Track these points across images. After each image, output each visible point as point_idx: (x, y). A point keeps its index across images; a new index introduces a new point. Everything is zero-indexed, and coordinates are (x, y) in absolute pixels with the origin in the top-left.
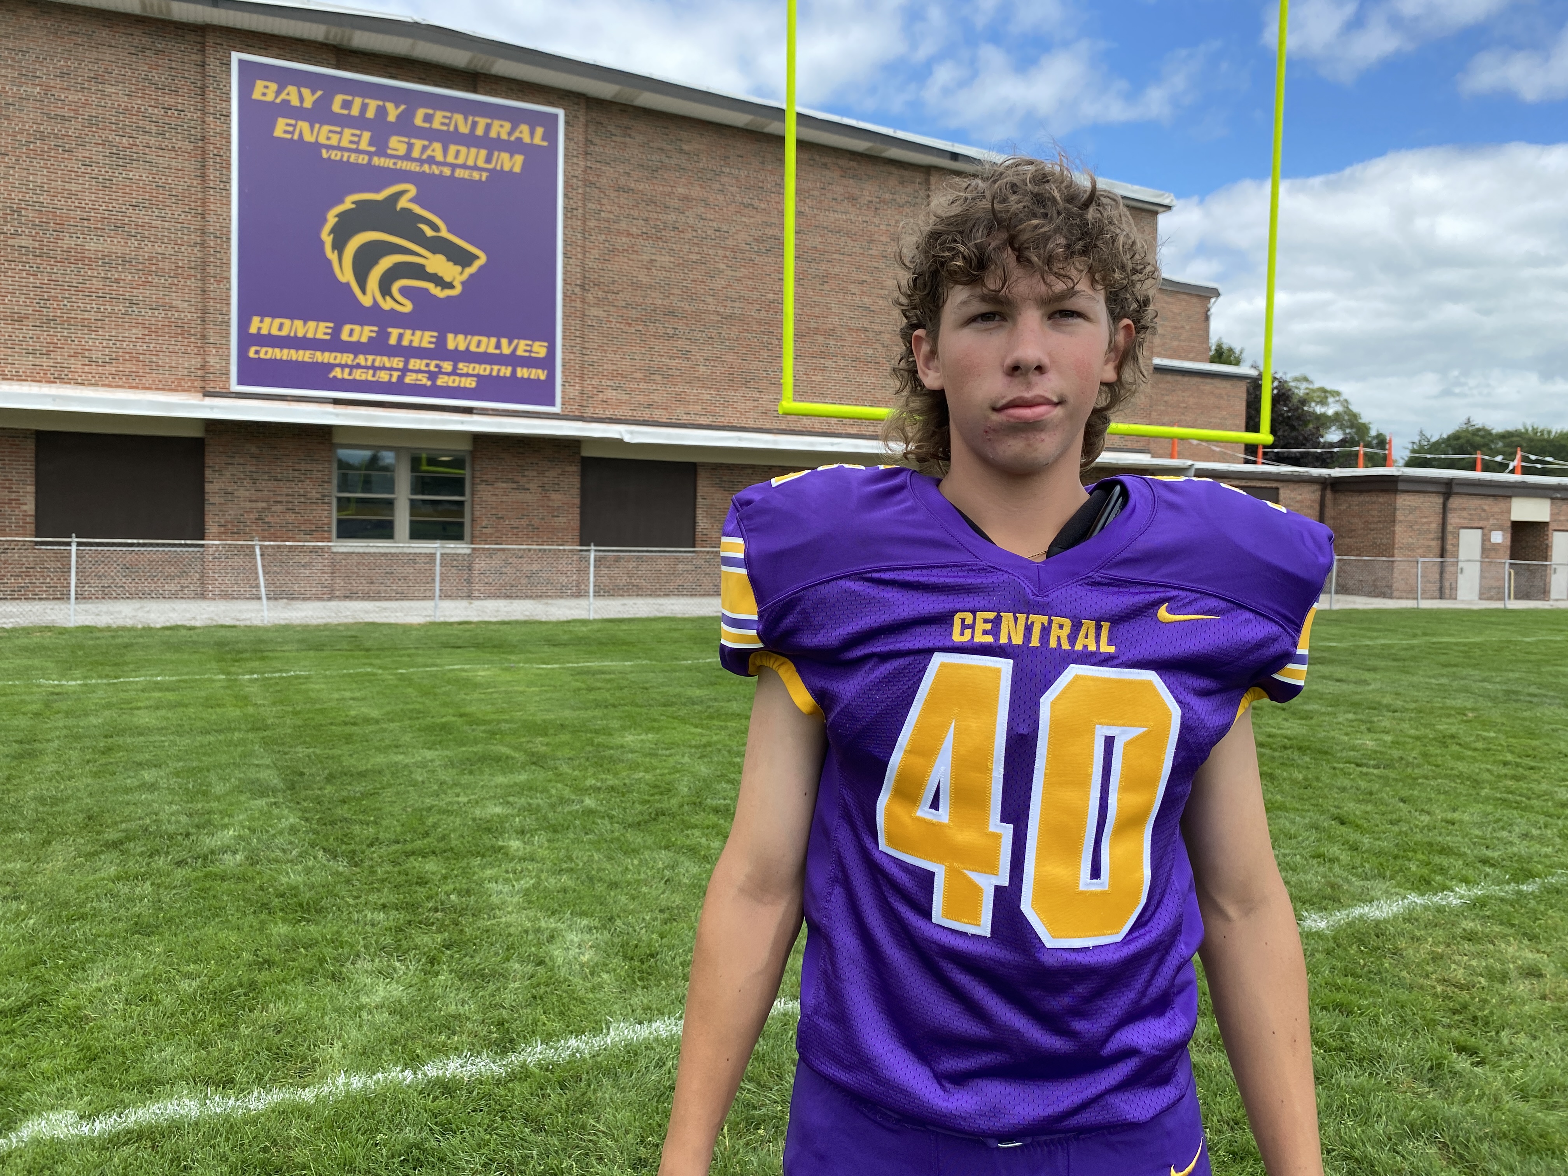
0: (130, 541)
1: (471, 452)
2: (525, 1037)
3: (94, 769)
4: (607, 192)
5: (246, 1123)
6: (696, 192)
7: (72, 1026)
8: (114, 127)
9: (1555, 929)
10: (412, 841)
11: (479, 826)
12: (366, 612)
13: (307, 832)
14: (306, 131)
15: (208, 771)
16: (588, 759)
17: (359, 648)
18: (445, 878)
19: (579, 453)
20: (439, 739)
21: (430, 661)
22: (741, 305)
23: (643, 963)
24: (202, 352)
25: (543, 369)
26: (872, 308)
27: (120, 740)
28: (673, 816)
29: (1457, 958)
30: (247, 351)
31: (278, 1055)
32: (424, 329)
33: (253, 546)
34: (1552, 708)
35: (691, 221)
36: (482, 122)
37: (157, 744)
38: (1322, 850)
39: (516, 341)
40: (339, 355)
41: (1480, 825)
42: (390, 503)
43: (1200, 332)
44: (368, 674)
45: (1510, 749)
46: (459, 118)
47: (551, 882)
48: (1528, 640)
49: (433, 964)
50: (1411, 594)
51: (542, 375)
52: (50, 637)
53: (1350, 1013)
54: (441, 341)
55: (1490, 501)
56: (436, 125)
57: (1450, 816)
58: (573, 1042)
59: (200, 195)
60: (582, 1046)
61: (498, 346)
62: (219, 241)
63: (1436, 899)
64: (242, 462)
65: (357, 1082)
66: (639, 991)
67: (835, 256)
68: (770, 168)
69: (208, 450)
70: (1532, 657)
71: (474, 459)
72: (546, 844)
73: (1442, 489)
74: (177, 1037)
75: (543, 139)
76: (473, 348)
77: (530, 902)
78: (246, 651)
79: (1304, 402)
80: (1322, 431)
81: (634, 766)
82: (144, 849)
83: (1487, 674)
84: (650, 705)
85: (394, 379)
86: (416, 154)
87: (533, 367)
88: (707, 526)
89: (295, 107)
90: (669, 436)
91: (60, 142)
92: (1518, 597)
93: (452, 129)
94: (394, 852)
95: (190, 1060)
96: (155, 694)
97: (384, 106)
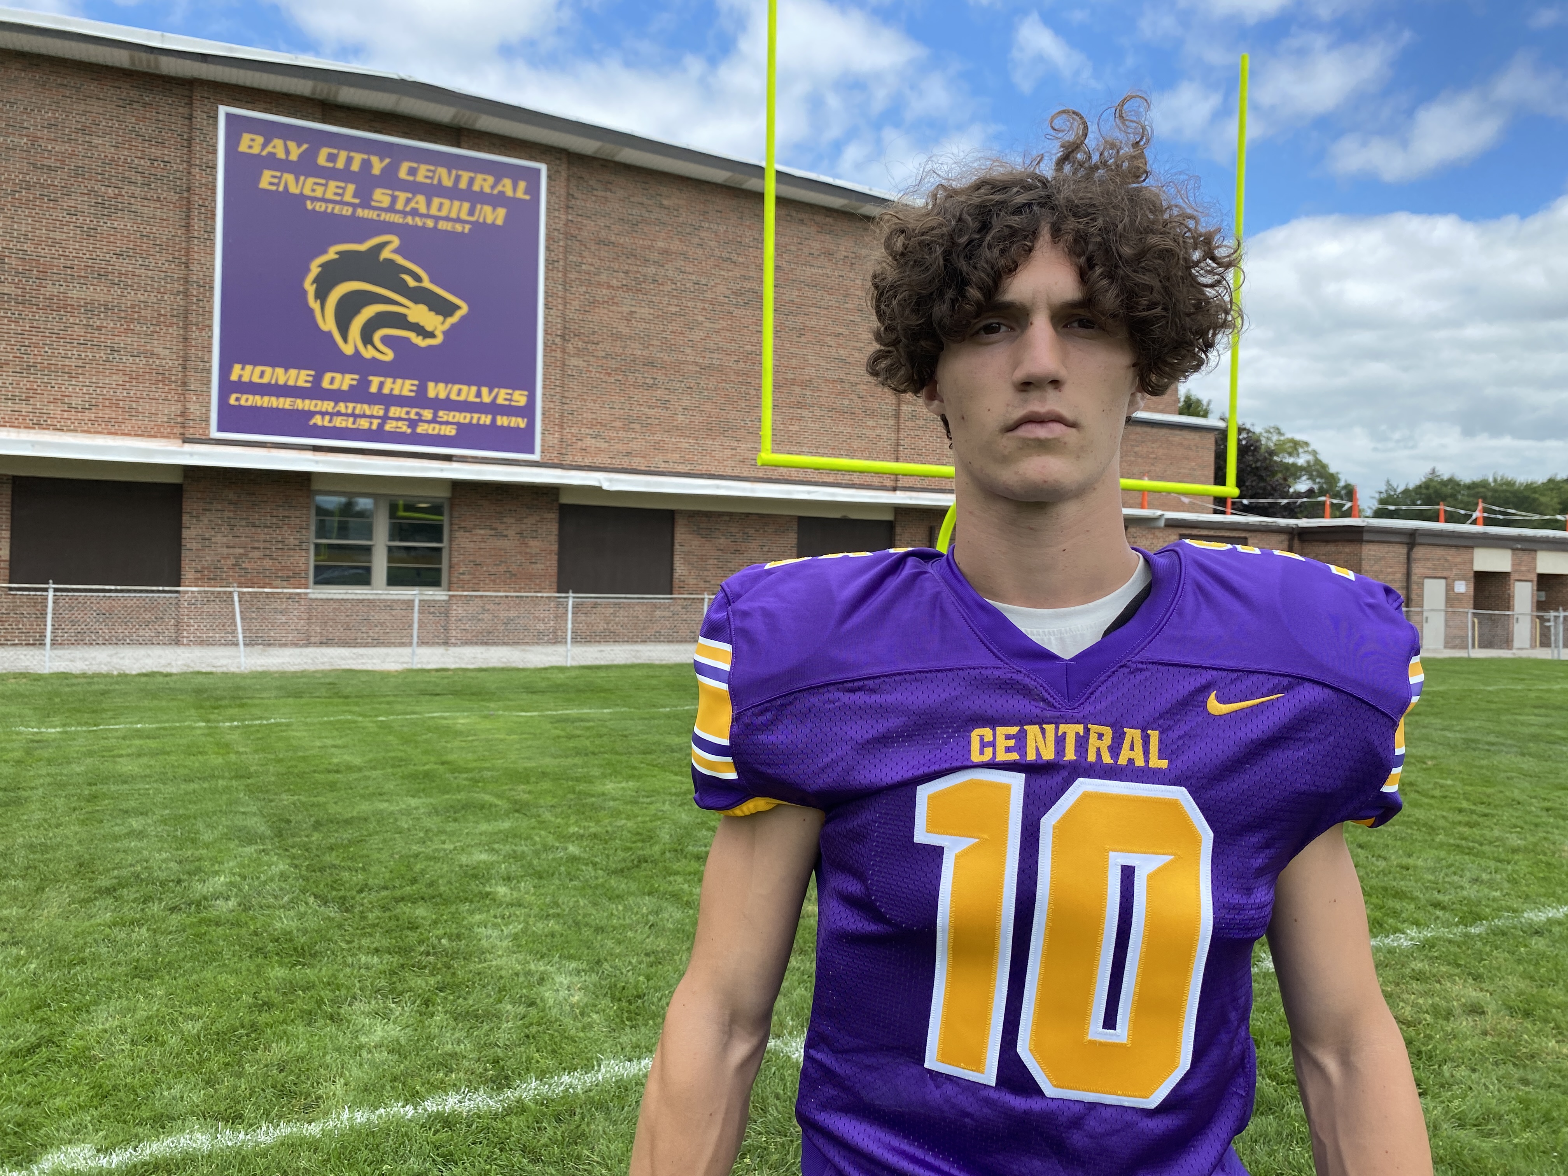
0: (107, 587)
1: (450, 499)
2: (519, 1074)
3: (82, 817)
4: (588, 245)
5: (257, 1155)
6: (676, 245)
7: (82, 1066)
8: (99, 177)
9: (1499, 969)
10: (401, 887)
11: (466, 873)
12: (343, 659)
13: (297, 879)
14: (291, 183)
15: (195, 818)
16: (570, 807)
17: (338, 695)
18: (435, 922)
19: (557, 500)
20: (422, 786)
21: (409, 709)
22: (720, 356)
23: (630, 1004)
24: (183, 398)
25: (523, 417)
26: (848, 360)
27: (105, 788)
28: (655, 862)
29: (1405, 996)
30: (228, 397)
31: (283, 1092)
32: (404, 377)
33: (231, 593)
34: (1508, 756)
35: (670, 273)
36: (465, 176)
37: (142, 792)
39: (496, 390)
40: (319, 403)
41: (1433, 870)
42: (368, 550)
44: (348, 721)
45: (1466, 797)
46: (442, 172)
47: (539, 927)
48: (1489, 688)
49: (428, 1006)
51: (522, 423)
52: (25, 684)
54: (422, 390)
55: (1453, 551)
56: (420, 178)
57: (1405, 861)
58: (566, 1079)
59: (184, 245)
60: (575, 1082)
61: (479, 394)
62: (202, 290)
63: (1387, 941)
64: (220, 507)
65: (360, 1117)
66: (628, 1030)
67: (812, 309)
68: (748, 223)
69: (186, 496)
70: (1493, 706)
71: (452, 507)
72: (532, 890)
73: (1405, 539)
74: (184, 1076)
75: (526, 193)
76: (453, 397)
77: (519, 946)
78: (225, 698)
79: (1272, 453)
80: (1290, 480)
81: (616, 814)
82: (138, 895)
83: (1448, 722)
84: (630, 753)
85: (374, 427)
86: (399, 206)
87: (513, 415)
88: (684, 573)
89: (281, 160)
90: (648, 484)
91: (46, 191)
92: (1482, 646)
93: (435, 182)
94: (384, 898)
95: (199, 1097)
96: (136, 742)
97: (369, 160)
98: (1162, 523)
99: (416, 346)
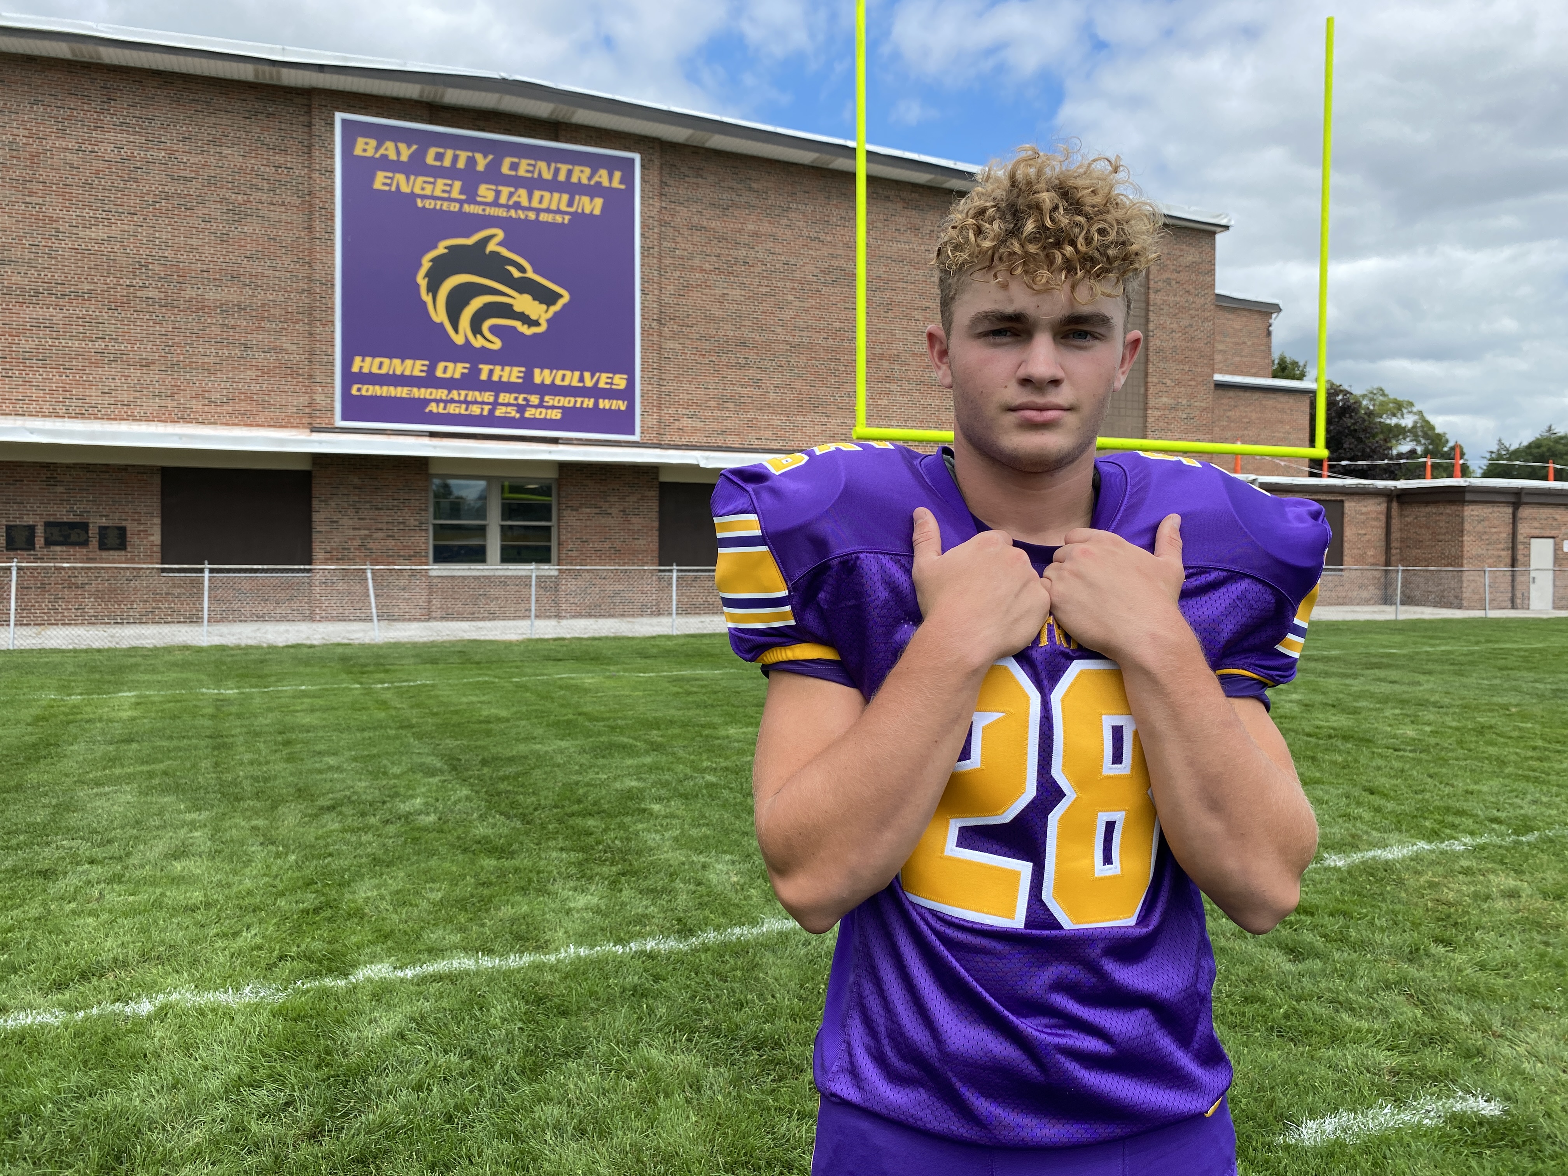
0: (255, 567)
1: (557, 480)
2: (700, 928)
3: (285, 757)
4: (681, 231)
5: (513, 973)
6: (765, 227)
8: (230, 185)
9: (1541, 866)
10: (570, 806)
11: (622, 795)
12: (466, 631)
13: (480, 801)
14: (403, 183)
15: (379, 757)
16: (700, 747)
17: (469, 661)
18: (606, 830)
19: (657, 478)
20: (567, 732)
21: (538, 672)
22: (809, 334)
24: (310, 390)
25: (623, 400)
27: (294, 736)
29: (1451, 885)
30: (350, 388)
32: (512, 365)
33: (363, 570)
35: (760, 255)
36: (564, 168)
37: (326, 738)
38: (1349, 811)
39: (597, 375)
40: (434, 391)
41: (1496, 794)
42: (482, 530)
43: (1263, 348)
44: (486, 682)
45: (1543, 737)
46: (542, 165)
47: (694, 832)
49: (616, 885)
50: (1479, 604)
51: (622, 405)
52: (191, 655)
53: (1351, 917)
54: (529, 376)
55: (1562, 510)
56: (522, 172)
57: (1471, 787)
58: (737, 930)
59: (307, 246)
60: (745, 933)
61: (581, 379)
62: (324, 287)
63: (1443, 845)
64: (345, 492)
65: (583, 952)
67: (898, 284)
68: (835, 202)
69: (315, 482)
71: (560, 486)
72: (682, 807)
73: (1512, 499)
74: (441, 925)
75: (621, 182)
76: (558, 382)
77: (680, 845)
78: (369, 665)
79: (1370, 414)
80: (1393, 441)
82: (355, 811)
83: (1541, 676)
85: (485, 413)
86: (503, 200)
87: (613, 399)
89: (393, 161)
91: (182, 201)
93: (536, 176)
94: (557, 814)
95: (457, 938)
96: (306, 700)
97: (474, 157)
99: (522, 334)
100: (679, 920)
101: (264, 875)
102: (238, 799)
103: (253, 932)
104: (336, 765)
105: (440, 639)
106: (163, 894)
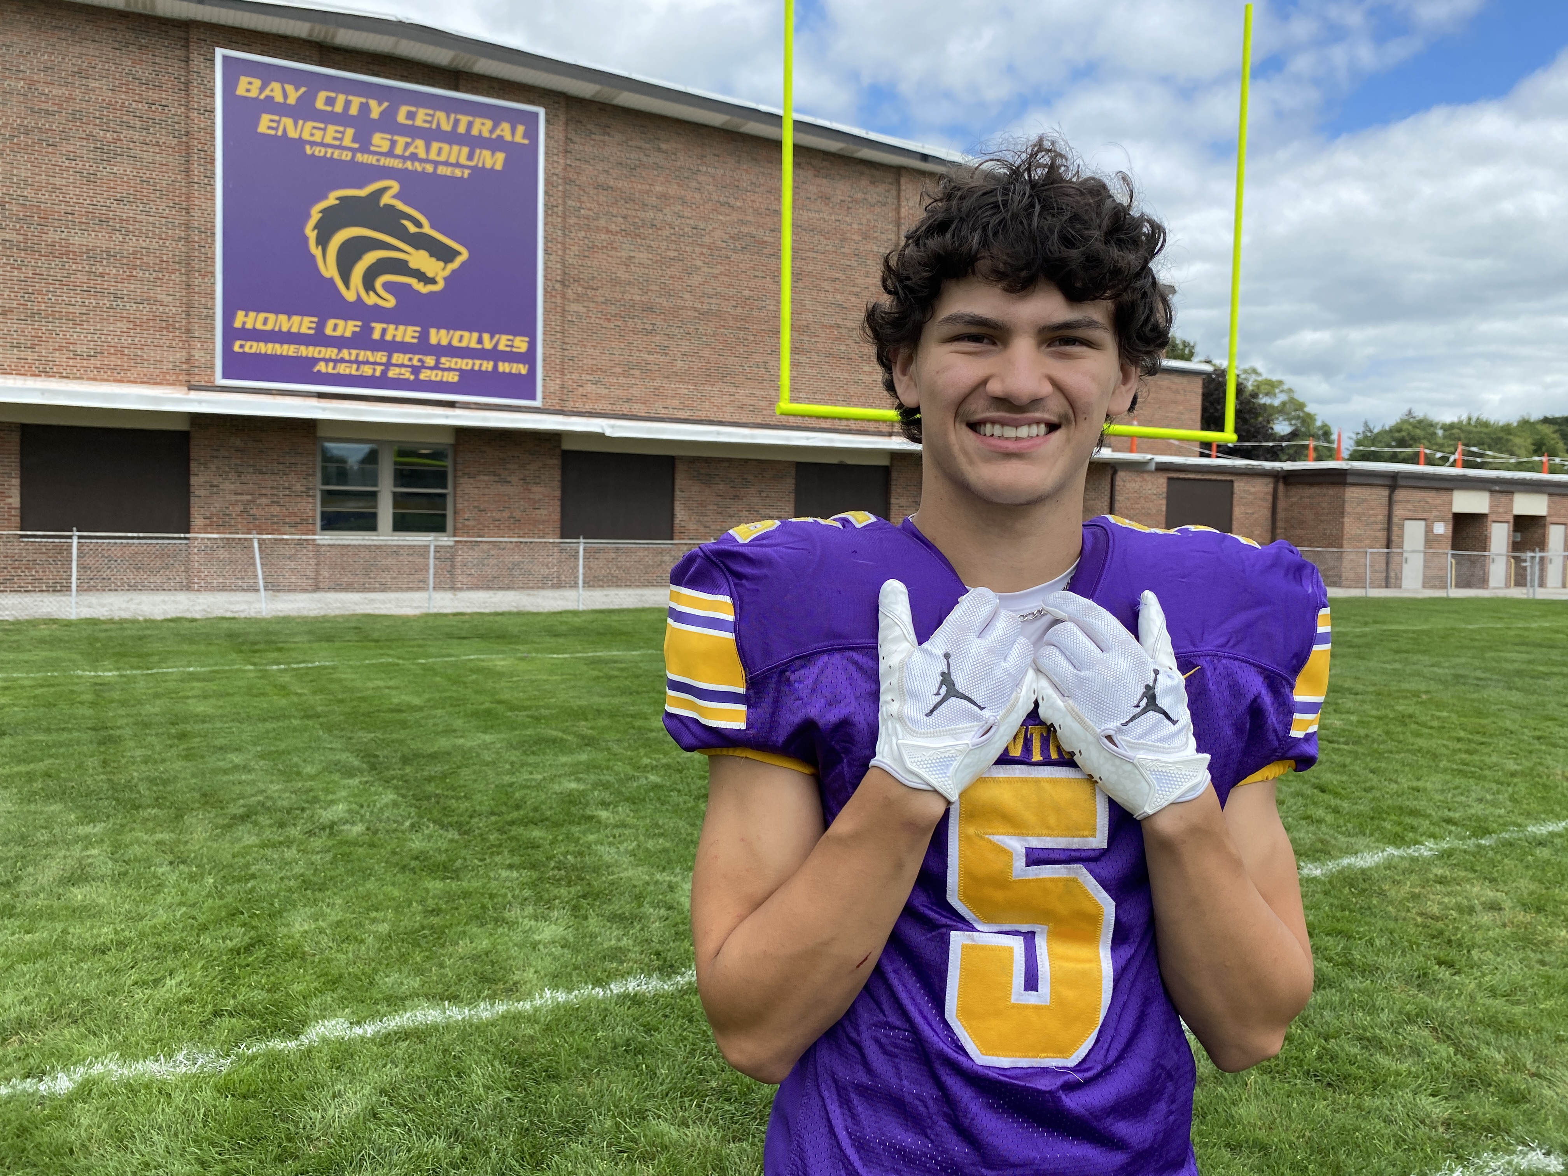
0: (130, 535)
1: (452, 445)
3: (181, 753)
4: (587, 190)
5: (486, 1026)
6: (673, 190)
8: (98, 121)
9: (1510, 874)
10: (508, 812)
11: (563, 799)
13: (409, 806)
14: (290, 128)
15: (289, 754)
16: (635, 741)
17: (368, 639)
18: (554, 842)
19: (559, 446)
20: (489, 723)
21: (444, 652)
22: (718, 301)
24: (187, 345)
25: (524, 363)
26: (845, 305)
27: (189, 727)
29: (1432, 897)
30: (232, 345)
32: (407, 323)
33: (251, 539)
34: (1497, 690)
35: (668, 218)
36: (464, 120)
37: (226, 730)
38: (1309, 813)
39: (497, 336)
40: (323, 349)
41: (1442, 792)
42: (374, 495)
44: (390, 664)
45: (1462, 727)
46: (441, 115)
47: (651, 844)
48: (1470, 627)
49: (579, 911)
50: (1360, 582)
51: (523, 369)
52: (60, 629)
53: (1349, 937)
54: (424, 336)
55: (1433, 494)
56: (419, 122)
57: (1415, 784)
59: (184, 190)
61: (480, 341)
62: (203, 235)
63: (1410, 851)
64: (227, 454)
65: (561, 996)
67: (810, 254)
68: (745, 167)
69: (193, 443)
70: (1476, 644)
71: (456, 452)
72: (631, 814)
73: (1388, 482)
75: (524, 137)
76: (455, 343)
77: (639, 860)
78: (259, 642)
79: (1255, 395)
80: (1271, 423)
82: (272, 821)
83: (1436, 659)
85: (378, 374)
86: (399, 150)
87: (514, 362)
88: (685, 518)
89: (279, 103)
90: (649, 430)
91: (44, 136)
92: (1458, 586)
93: (434, 126)
94: (496, 823)
95: (415, 983)
96: (195, 684)
97: (367, 103)
98: (1153, 467)
99: (418, 292)
100: (658, 954)
101: (181, 904)
102: (137, 807)
103: (178, 979)
104: (242, 763)
105: (332, 613)
106: (65, 932)
